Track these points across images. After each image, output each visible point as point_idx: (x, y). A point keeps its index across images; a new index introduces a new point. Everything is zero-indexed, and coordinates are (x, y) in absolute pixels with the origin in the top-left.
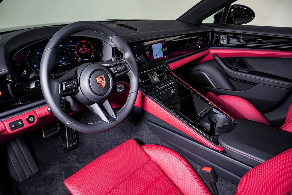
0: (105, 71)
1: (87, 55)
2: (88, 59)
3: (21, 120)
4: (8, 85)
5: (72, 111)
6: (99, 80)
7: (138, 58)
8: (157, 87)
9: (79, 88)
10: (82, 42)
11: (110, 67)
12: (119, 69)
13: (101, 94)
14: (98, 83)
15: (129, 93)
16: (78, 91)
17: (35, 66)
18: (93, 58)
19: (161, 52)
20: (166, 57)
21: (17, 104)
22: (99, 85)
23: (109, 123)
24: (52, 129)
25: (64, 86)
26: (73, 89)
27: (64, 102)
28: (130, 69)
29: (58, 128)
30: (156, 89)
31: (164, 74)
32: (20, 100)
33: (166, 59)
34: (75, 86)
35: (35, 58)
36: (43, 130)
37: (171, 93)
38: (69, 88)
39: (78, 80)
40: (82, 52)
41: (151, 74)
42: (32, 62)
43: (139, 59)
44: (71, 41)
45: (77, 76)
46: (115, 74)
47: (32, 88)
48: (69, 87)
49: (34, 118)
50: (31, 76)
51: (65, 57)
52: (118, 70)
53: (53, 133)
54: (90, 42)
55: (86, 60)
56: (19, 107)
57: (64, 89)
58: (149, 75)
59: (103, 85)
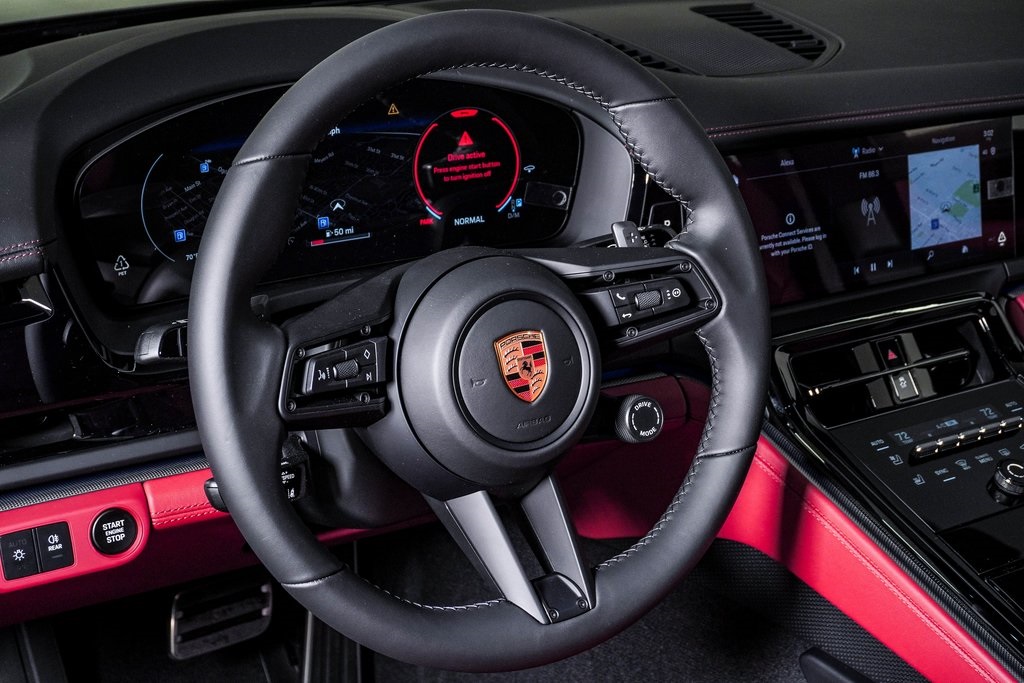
0: (554, 306)
1: (480, 196)
2: (479, 220)
3: (62, 529)
4: (30, 331)
5: (348, 521)
6: (511, 354)
7: (800, 237)
8: (904, 437)
9: (393, 392)
10: (456, 114)
11: (593, 283)
12: (646, 299)
13: (518, 439)
14: (506, 373)
15: (695, 452)
16: (388, 406)
17: (180, 235)
18: (510, 216)
19: (970, 207)
20: (1002, 239)
21: (58, 435)
22: (512, 385)
23: (542, 621)
24: (224, 612)
25: (310, 368)
26: (358, 393)
27: (305, 463)
28: (716, 305)
29: (265, 612)
30: (896, 447)
31: (974, 356)
32: (73, 419)
33: (1004, 254)
34: (369, 377)
35: (187, 189)
36: (178, 610)
37: (994, 486)
38: (334, 383)
39: (391, 343)
40: (449, 174)
41: (873, 346)
42: (170, 211)
43: (805, 244)
44: (393, 107)
45: (391, 322)
46: (619, 330)
47: (144, 357)
48: (338, 379)
49: (130, 528)
50: (155, 289)
51: (346, 200)
52: (638, 308)
53: (226, 638)
54: (505, 119)
55: (467, 221)
56: (64, 456)
57: (308, 386)
58: (864, 354)
59: (533, 389)
